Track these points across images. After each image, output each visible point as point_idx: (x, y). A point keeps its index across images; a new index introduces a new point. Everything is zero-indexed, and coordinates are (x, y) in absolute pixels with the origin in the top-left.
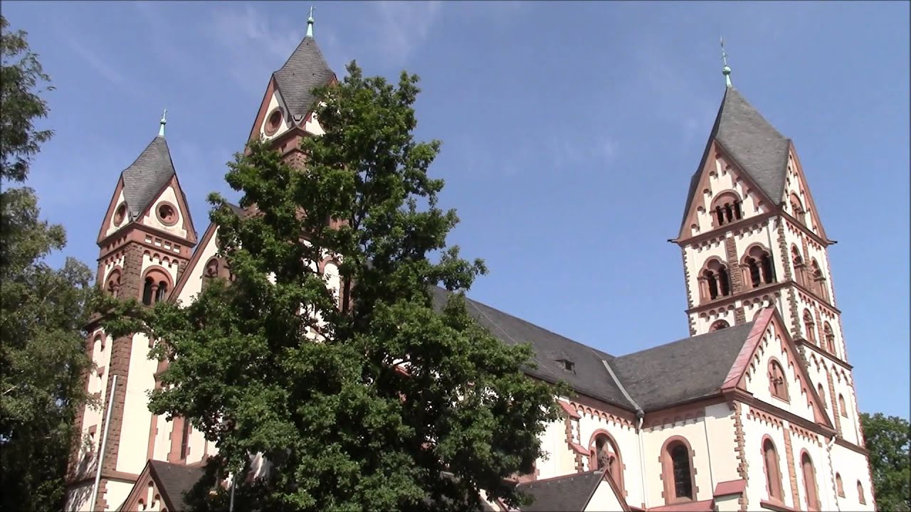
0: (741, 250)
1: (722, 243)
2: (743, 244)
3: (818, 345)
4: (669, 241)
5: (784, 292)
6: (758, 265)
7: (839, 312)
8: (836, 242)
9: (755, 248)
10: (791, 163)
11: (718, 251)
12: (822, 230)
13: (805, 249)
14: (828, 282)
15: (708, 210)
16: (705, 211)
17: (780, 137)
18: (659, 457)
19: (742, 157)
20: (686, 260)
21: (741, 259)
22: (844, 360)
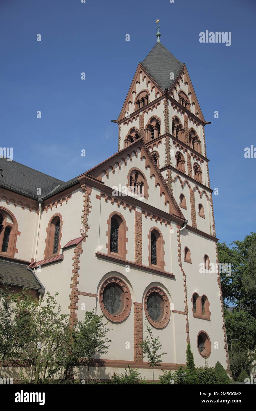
0: (146, 121)
1: (138, 118)
2: (147, 117)
3: (187, 173)
4: (112, 121)
5: (164, 140)
6: (154, 128)
7: (208, 161)
8: (210, 123)
9: (153, 119)
10: (183, 77)
11: (135, 124)
12: (202, 116)
13: (186, 122)
14: (203, 144)
15: (134, 102)
16: (132, 103)
17: (179, 63)
18: (47, 228)
19: (153, 72)
20: (120, 132)
21: (146, 126)
22: (207, 186)
